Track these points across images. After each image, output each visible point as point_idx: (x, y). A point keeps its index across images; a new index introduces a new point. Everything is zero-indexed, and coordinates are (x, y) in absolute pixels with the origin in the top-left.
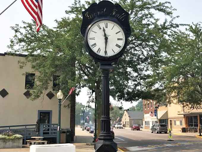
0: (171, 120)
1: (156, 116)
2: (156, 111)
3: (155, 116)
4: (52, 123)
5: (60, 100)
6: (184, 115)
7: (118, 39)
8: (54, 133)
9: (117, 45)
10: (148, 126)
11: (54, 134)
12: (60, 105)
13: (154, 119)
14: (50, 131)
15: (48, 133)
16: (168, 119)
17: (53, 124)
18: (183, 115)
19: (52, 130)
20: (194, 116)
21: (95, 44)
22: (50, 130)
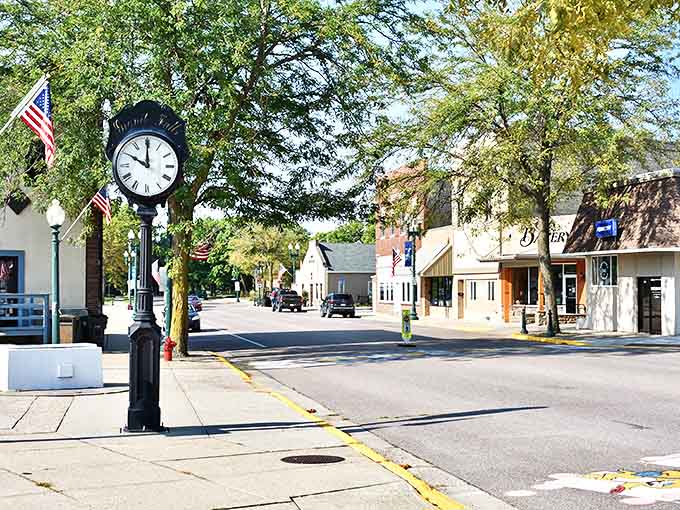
0: (462, 281)
1: (410, 265)
2: (411, 249)
3: (406, 265)
4: (27, 292)
5: (56, 227)
6: (501, 265)
7: (167, 166)
8: (35, 322)
9: (165, 176)
10: (390, 301)
11: (32, 327)
12: (57, 242)
13: (405, 275)
14: (20, 318)
15: (14, 323)
16: (451, 278)
17: (28, 296)
18: (497, 264)
19: (26, 312)
20: (531, 268)
21: (129, 174)
22: (20, 313)
